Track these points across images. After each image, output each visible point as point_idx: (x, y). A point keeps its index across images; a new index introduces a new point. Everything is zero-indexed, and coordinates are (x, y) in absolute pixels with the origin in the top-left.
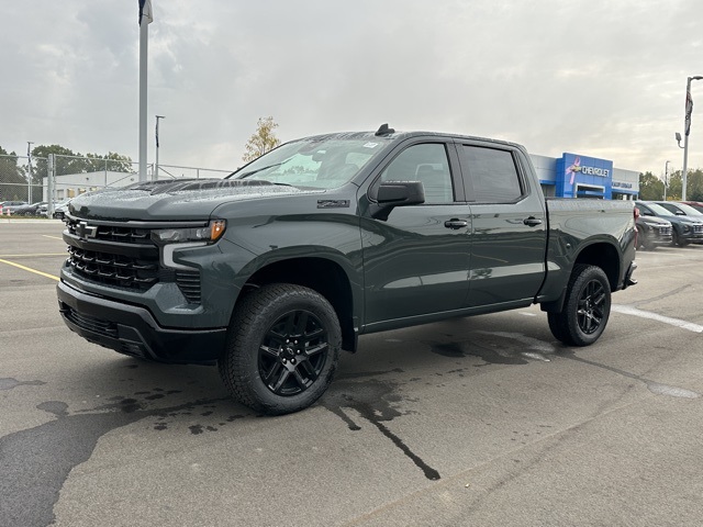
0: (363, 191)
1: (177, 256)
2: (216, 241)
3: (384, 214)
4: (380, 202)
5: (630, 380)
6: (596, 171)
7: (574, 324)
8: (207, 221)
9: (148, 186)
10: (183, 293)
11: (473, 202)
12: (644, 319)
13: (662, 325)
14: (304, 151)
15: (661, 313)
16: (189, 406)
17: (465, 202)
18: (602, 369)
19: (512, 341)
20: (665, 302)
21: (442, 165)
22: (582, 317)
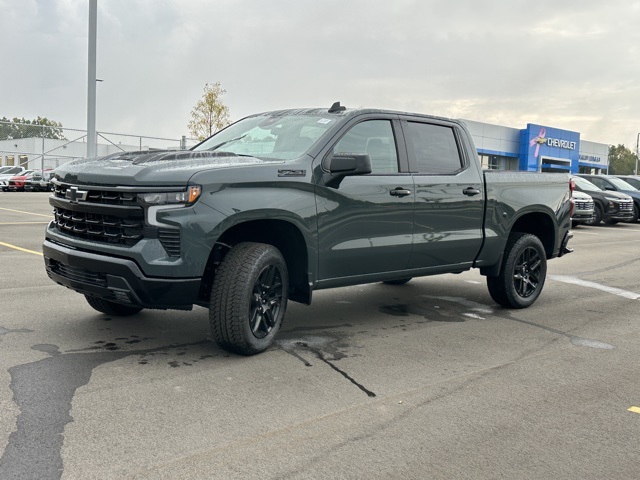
0: (318, 162)
1: (160, 216)
2: (192, 203)
3: (336, 183)
4: (332, 172)
5: (555, 335)
6: (563, 143)
7: (510, 287)
8: (185, 186)
9: (129, 157)
10: (164, 247)
11: (416, 173)
12: (584, 287)
13: (600, 293)
14: (263, 125)
15: (602, 283)
16: (164, 348)
17: (409, 173)
18: (532, 327)
19: (455, 304)
20: (610, 274)
21: (388, 139)
22: (518, 282)
